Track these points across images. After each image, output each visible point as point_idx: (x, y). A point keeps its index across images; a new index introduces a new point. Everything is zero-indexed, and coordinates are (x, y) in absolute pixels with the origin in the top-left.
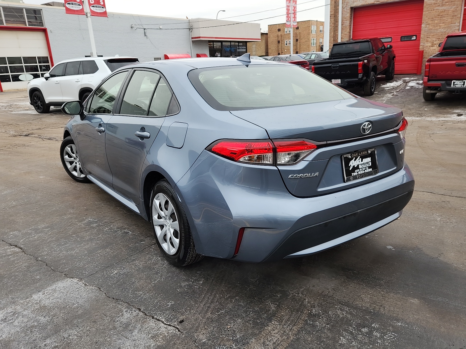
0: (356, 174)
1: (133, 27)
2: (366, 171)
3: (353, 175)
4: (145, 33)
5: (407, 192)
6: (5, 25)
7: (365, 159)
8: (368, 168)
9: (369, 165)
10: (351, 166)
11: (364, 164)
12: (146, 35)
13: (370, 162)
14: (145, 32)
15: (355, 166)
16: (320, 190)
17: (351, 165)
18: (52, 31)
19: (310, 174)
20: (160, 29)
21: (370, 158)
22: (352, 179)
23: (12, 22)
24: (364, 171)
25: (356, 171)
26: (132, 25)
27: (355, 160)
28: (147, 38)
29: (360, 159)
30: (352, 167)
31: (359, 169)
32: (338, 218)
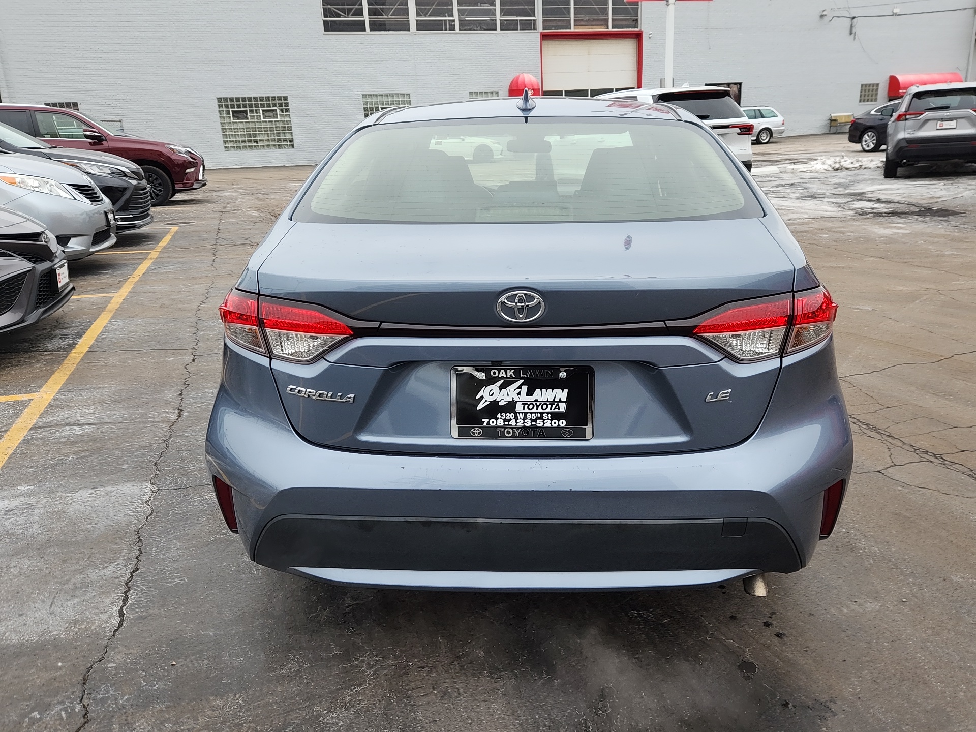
0: (500, 423)
1: (825, 15)
2: (540, 423)
3: (485, 424)
4: (852, 27)
5: (721, 521)
6: (573, 29)
7: (544, 391)
8: (550, 415)
9: (555, 408)
10: (484, 400)
11: (538, 403)
12: (854, 31)
13: (560, 401)
14: (853, 25)
15: (501, 404)
16: (365, 438)
17: (482, 397)
18: (651, 36)
19: (330, 394)
20: (896, 15)
21: (566, 391)
22: (479, 433)
23: (586, 23)
24: (532, 421)
25: (499, 416)
26: (823, 11)
27: (501, 388)
28: (855, 38)
29: (525, 388)
30: (487, 403)
31: (516, 414)
32: (402, 519)
